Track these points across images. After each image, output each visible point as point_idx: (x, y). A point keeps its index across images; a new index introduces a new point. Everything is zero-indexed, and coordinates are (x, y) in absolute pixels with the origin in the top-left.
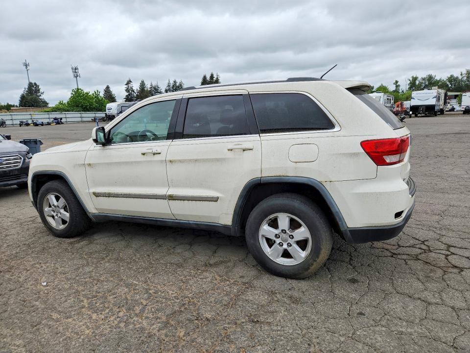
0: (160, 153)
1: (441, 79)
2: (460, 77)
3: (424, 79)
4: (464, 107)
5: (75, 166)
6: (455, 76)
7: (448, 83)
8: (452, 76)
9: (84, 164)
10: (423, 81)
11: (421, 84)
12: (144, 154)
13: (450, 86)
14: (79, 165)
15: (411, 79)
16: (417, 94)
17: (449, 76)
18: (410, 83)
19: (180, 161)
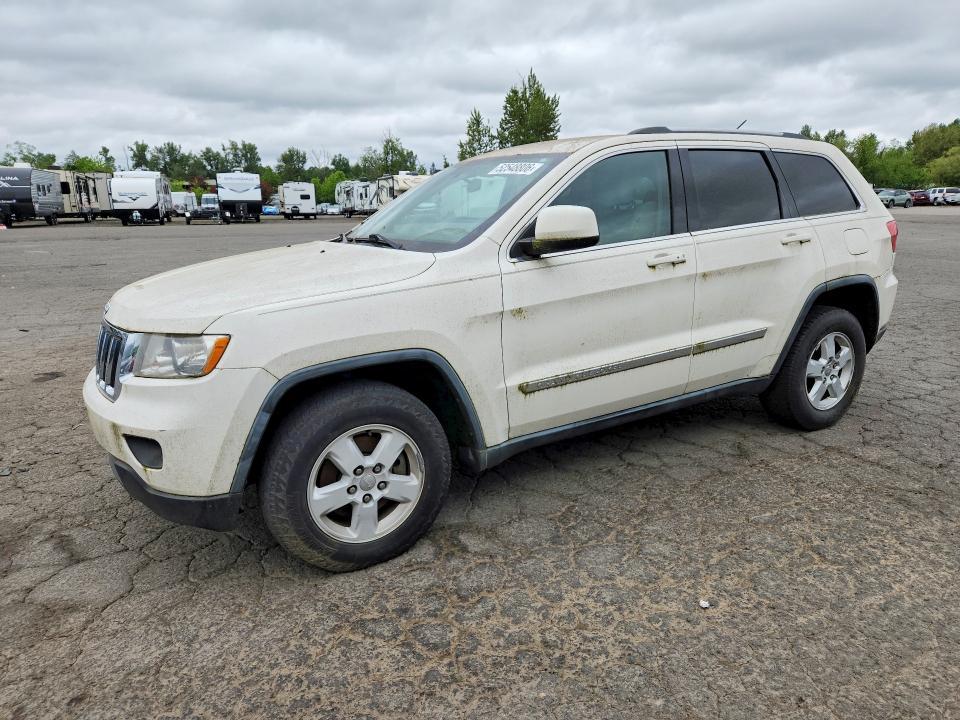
0: (684, 262)
1: (190, 154)
2: (223, 154)
3: (160, 151)
4: (290, 207)
5: (470, 323)
6: (215, 150)
7: (205, 163)
8: (208, 150)
9: (502, 313)
10: (160, 155)
11: (155, 160)
12: (653, 267)
13: (209, 168)
14: (484, 317)
15: (135, 148)
16: (226, 179)
17: (204, 150)
18: (135, 155)
19: (720, 273)
